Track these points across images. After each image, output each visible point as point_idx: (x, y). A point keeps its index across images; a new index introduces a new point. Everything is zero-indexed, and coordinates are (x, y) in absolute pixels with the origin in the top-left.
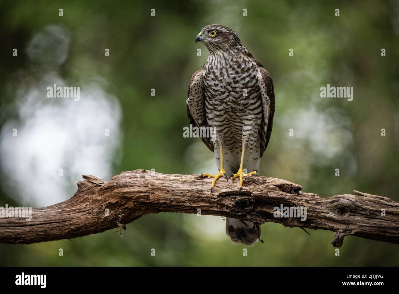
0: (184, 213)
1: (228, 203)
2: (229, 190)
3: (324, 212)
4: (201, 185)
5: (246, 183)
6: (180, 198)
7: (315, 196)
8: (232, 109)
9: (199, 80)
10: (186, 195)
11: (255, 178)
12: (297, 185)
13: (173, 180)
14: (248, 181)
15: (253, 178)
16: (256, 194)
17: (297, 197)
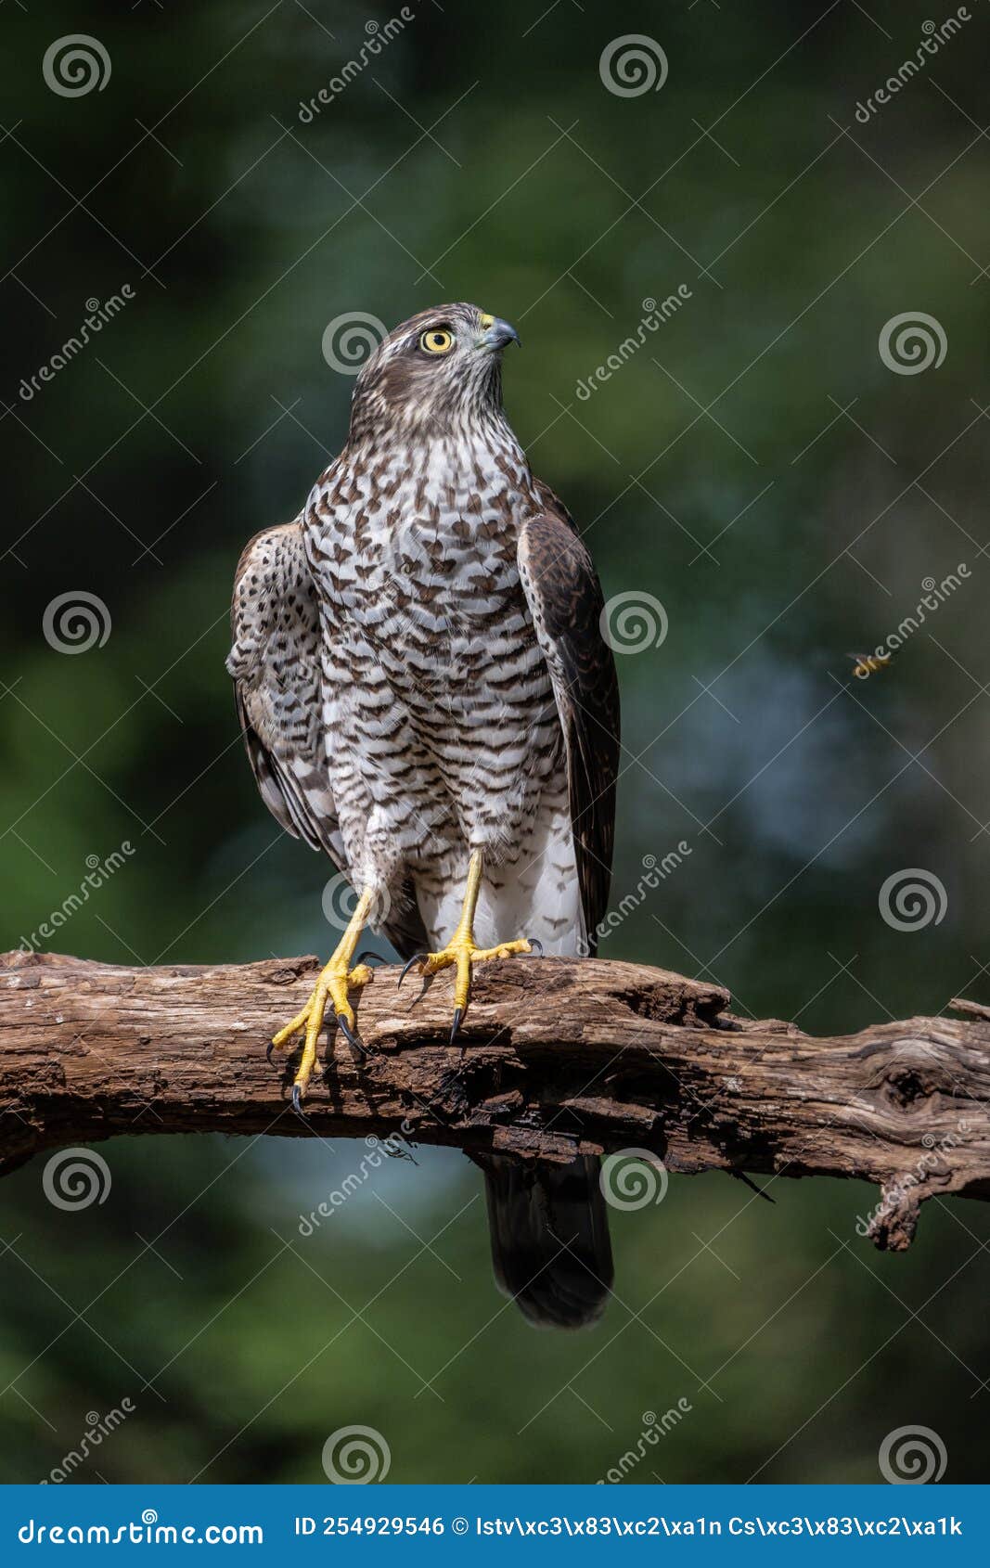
0: (222, 1134)
1: (410, 1078)
2: (413, 1024)
3: (831, 1099)
4: (291, 1006)
5: (484, 988)
6: (199, 1067)
7: (786, 1033)
8: (419, 678)
9: (272, 559)
10: (225, 1054)
11: (524, 967)
12: (708, 988)
13: (164, 991)
14: (493, 981)
15: (515, 967)
16: (531, 1035)
17: (710, 1041)
